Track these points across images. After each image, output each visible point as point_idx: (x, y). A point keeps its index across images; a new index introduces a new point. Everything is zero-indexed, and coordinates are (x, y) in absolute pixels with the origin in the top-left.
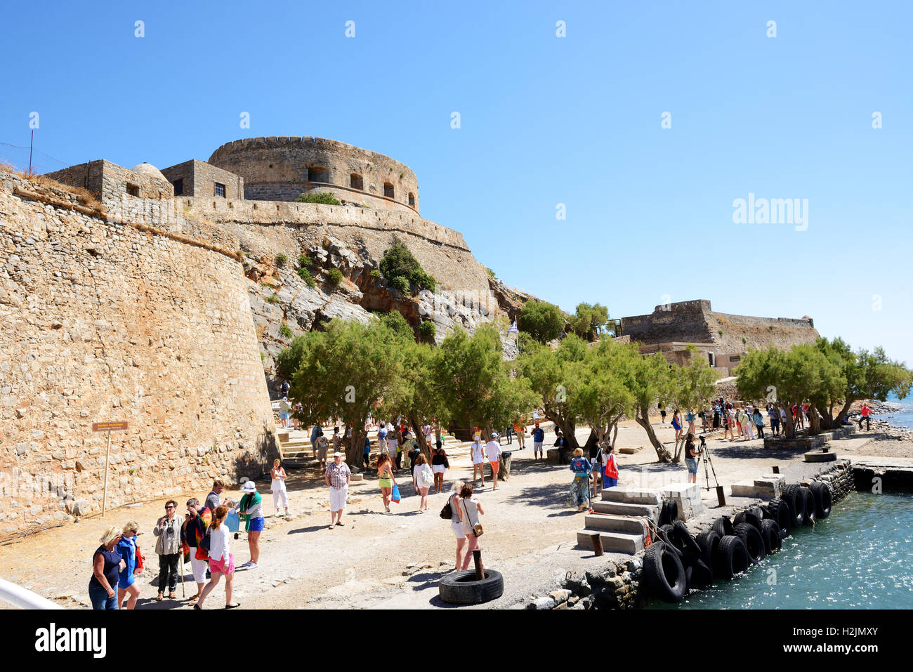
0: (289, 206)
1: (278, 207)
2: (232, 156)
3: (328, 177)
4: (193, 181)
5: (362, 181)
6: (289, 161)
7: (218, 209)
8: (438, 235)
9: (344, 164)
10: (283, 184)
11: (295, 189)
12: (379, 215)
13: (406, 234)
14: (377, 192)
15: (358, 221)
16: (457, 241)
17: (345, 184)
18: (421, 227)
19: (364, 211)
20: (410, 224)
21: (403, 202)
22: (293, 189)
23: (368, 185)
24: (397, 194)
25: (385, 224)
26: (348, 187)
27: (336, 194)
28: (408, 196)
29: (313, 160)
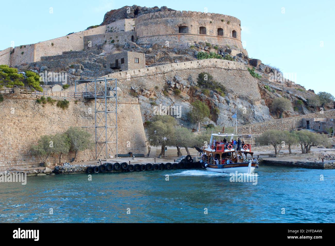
0: (160, 67)
1: (156, 68)
2: (145, 21)
3: (188, 31)
4: (127, 60)
5: (206, 30)
6: (170, 24)
7: (135, 73)
8: (230, 66)
9: (196, 22)
10: (167, 36)
11: (173, 37)
12: (200, 62)
13: (212, 69)
14: (214, 34)
15: (189, 67)
16: (240, 67)
17: (196, 33)
18: (220, 64)
19: (192, 62)
20: (215, 63)
21: (228, 37)
22: (172, 38)
23: (209, 31)
24: (225, 33)
25: (202, 66)
26: (198, 34)
27: (192, 39)
28: (232, 32)
29: (181, 23)
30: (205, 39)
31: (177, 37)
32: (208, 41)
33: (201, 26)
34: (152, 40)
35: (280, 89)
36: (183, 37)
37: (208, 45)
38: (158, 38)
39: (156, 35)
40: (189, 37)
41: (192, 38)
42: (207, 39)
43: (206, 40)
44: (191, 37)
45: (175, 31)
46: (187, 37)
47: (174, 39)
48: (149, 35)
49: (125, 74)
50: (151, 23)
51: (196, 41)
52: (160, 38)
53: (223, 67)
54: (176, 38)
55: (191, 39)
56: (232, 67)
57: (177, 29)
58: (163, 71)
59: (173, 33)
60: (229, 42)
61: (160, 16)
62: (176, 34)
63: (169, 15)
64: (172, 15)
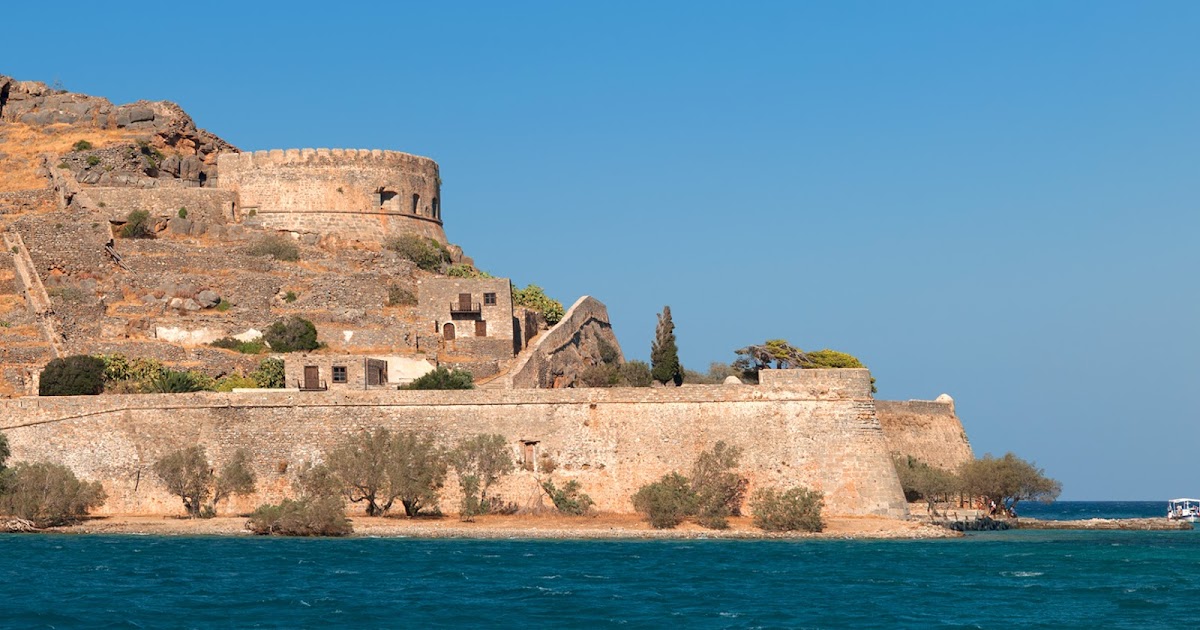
31: (377, 218)
33: (415, 192)
34: (314, 223)
36: (392, 220)
38: (333, 220)
39: (324, 209)
45: (370, 204)
48: (302, 207)
50: (308, 176)
52: (338, 220)
54: (377, 221)
57: (375, 199)
59: (367, 209)
61: (332, 161)
62: (374, 210)
63: (356, 159)
64: (365, 161)
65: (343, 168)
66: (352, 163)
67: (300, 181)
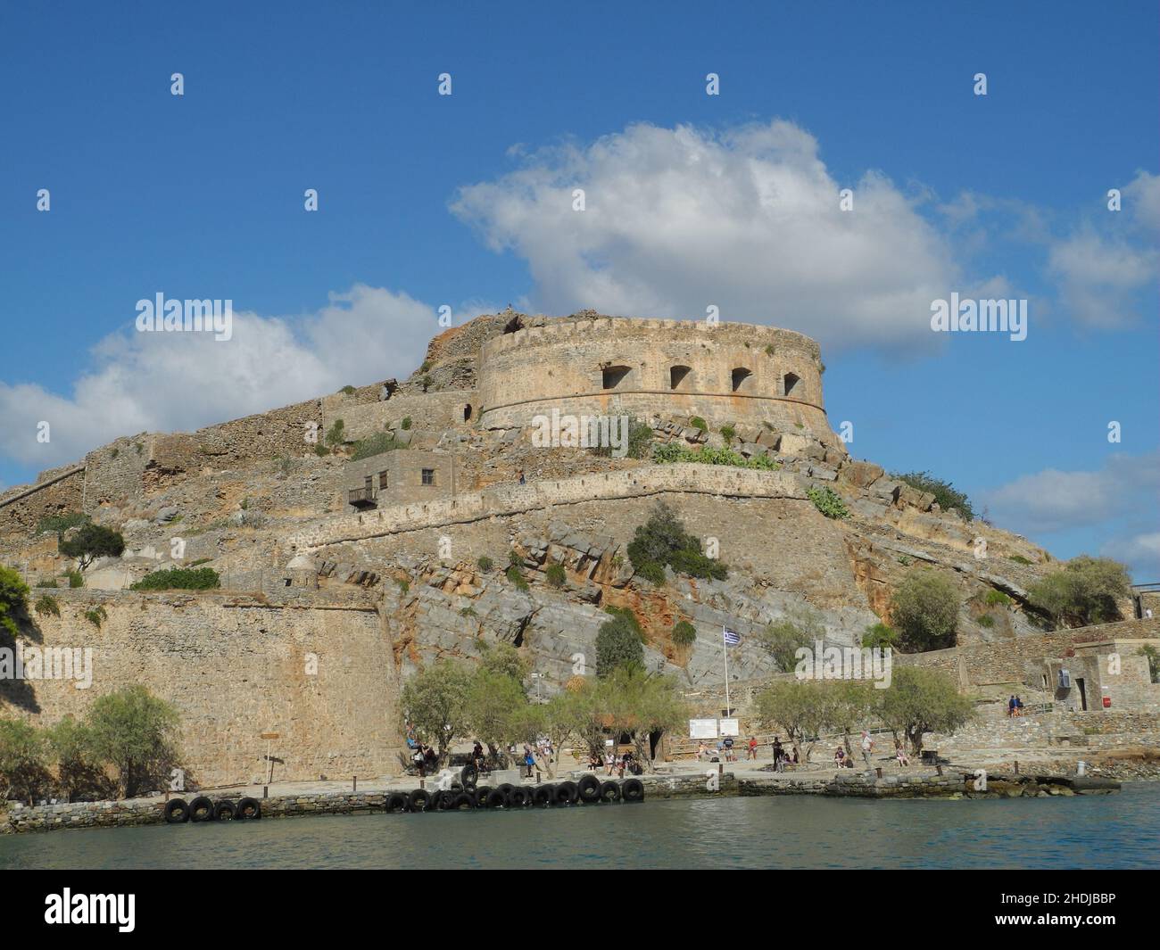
0: (499, 493)
1: (483, 498)
2: (501, 358)
3: (633, 380)
5: (692, 375)
6: (576, 362)
7: (412, 516)
8: (743, 486)
9: (659, 353)
10: (568, 399)
11: (584, 404)
12: (636, 476)
13: (681, 495)
14: (719, 388)
15: (599, 492)
16: (781, 487)
17: (660, 386)
18: (709, 479)
19: (610, 477)
20: (690, 479)
21: (771, 394)
22: (581, 405)
23: (702, 379)
24: (760, 383)
25: (645, 487)
26: (666, 389)
27: (645, 406)
28: (782, 381)
29: (610, 357)
30: (689, 405)
31: (596, 401)
32: (700, 409)
33: (677, 364)
34: (521, 415)
35: (927, 557)
36: (618, 400)
37: (698, 422)
38: (540, 408)
39: (533, 398)
40: (635, 399)
41: (644, 402)
42: (696, 405)
43: (694, 409)
44: (644, 399)
45: (591, 384)
46: (630, 399)
47: (588, 408)
48: (514, 399)
49: (377, 519)
50: (520, 361)
51: (658, 411)
52: (546, 408)
53: (720, 490)
54: (595, 403)
55: (642, 405)
56: (749, 488)
57: (596, 378)
58: (507, 509)
59: (584, 390)
60: (772, 412)
61: (543, 340)
62: (594, 391)
63: (572, 334)
64: (583, 335)
65: (555, 346)
66: (567, 339)
67: (512, 370)
